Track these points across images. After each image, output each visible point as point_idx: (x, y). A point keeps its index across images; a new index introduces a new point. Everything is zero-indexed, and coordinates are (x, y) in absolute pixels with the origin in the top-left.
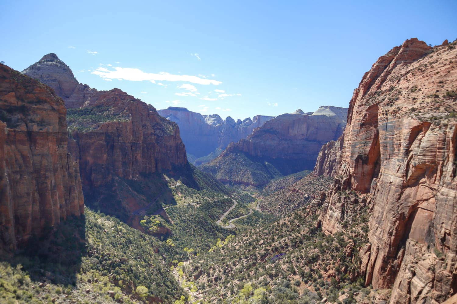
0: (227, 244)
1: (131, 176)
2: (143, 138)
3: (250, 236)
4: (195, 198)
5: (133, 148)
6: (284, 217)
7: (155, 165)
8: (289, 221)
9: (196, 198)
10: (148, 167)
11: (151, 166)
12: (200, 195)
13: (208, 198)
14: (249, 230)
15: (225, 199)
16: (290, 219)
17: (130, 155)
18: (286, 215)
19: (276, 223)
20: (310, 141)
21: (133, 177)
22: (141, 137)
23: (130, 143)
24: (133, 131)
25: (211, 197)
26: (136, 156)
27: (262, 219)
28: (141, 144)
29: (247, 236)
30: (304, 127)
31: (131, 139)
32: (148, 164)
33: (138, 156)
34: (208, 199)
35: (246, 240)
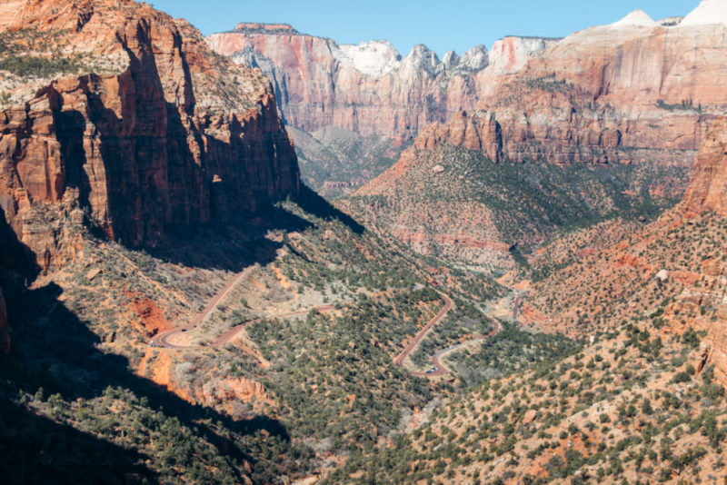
0: (430, 424)
1: (140, 237)
2: (168, 120)
3: (495, 397)
4: (328, 291)
5: (141, 154)
6: (596, 340)
7: (208, 201)
8: (611, 351)
9: (334, 292)
10: (187, 208)
11: (198, 203)
12: (344, 281)
13: (369, 289)
14: (493, 382)
15: (417, 293)
16: (615, 344)
17: (133, 174)
18: (601, 334)
19: (571, 360)
20: (670, 108)
21: (145, 238)
22: (161, 118)
23: (131, 138)
24: (138, 102)
25: (376, 287)
26: (151, 178)
27: (528, 347)
28: (164, 141)
29: (487, 398)
30: (653, 66)
31: (133, 126)
32: (186, 198)
33: (155, 177)
34: (369, 294)
35: (483, 410)
